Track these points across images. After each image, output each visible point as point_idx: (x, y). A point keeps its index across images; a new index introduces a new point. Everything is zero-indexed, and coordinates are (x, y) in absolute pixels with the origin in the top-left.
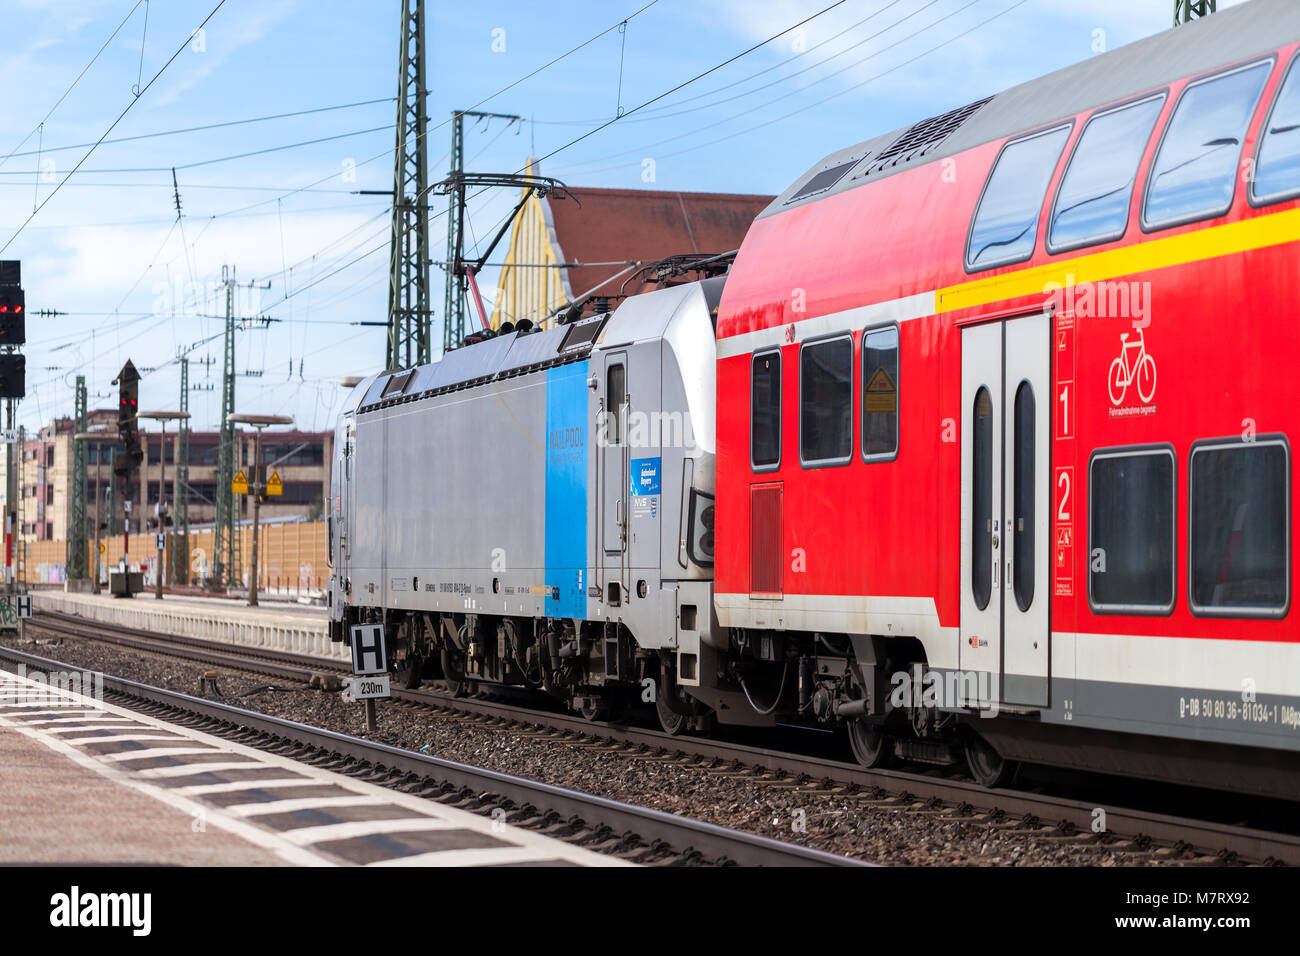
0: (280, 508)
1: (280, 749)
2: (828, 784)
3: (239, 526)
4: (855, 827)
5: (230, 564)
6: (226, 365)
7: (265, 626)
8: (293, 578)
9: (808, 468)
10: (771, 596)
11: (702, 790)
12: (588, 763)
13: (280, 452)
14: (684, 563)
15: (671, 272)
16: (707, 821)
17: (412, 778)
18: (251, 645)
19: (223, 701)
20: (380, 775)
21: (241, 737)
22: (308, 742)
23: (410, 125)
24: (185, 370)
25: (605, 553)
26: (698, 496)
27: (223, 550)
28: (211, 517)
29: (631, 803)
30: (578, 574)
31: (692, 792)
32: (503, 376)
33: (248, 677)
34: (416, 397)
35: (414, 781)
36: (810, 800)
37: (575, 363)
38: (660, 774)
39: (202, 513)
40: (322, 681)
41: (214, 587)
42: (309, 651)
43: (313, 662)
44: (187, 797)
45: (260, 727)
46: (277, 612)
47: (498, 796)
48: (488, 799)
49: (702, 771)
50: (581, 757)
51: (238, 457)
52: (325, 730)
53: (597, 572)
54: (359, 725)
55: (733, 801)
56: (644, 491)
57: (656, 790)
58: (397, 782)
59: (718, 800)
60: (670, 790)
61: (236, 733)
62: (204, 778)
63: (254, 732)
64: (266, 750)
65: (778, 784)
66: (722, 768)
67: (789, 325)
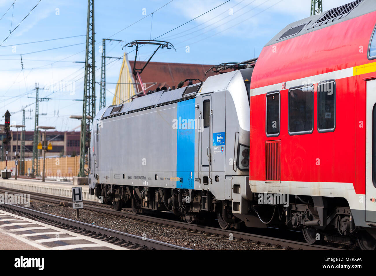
0: (51, 153)
1: (51, 223)
2: (210, 234)
3: (40, 158)
4: (218, 246)
5: (37, 169)
6: (36, 112)
7: (47, 187)
8: (55, 174)
9: (292, 135)
10: (275, 182)
11: (173, 235)
12: (140, 227)
13: (51, 137)
14: (235, 170)
15: (222, 69)
16: (175, 245)
17: (89, 232)
18: (43, 193)
19: (34, 209)
20: (80, 231)
21: (39, 220)
22: (59, 221)
23: (90, 42)
24: (24, 113)
25: (202, 166)
26: (241, 146)
27: (35, 165)
28: (31, 156)
29: (153, 239)
30: (191, 173)
31: (171, 236)
32: (159, 105)
33: (42, 202)
34: (124, 113)
35: (90, 233)
36: (205, 238)
37: (189, 100)
38: (161, 231)
39: (29, 155)
40: (63, 204)
41: (32, 176)
42: (60, 195)
43: (61, 198)
44: (24, 237)
45: (45, 217)
46: (51, 184)
47: (114, 237)
48: (111, 238)
49: (174, 230)
50: (138, 226)
51: (39, 138)
52: (64, 218)
53: (198, 172)
54: (74, 216)
55: (183, 239)
56: (218, 144)
57: (160, 235)
58: (85, 233)
59: (178, 238)
60: (164, 235)
61: (38, 219)
62: (29, 232)
63: (43, 218)
64: (47, 223)
65: (195, 234)
66: (180, 229)
67: (284, 83)
